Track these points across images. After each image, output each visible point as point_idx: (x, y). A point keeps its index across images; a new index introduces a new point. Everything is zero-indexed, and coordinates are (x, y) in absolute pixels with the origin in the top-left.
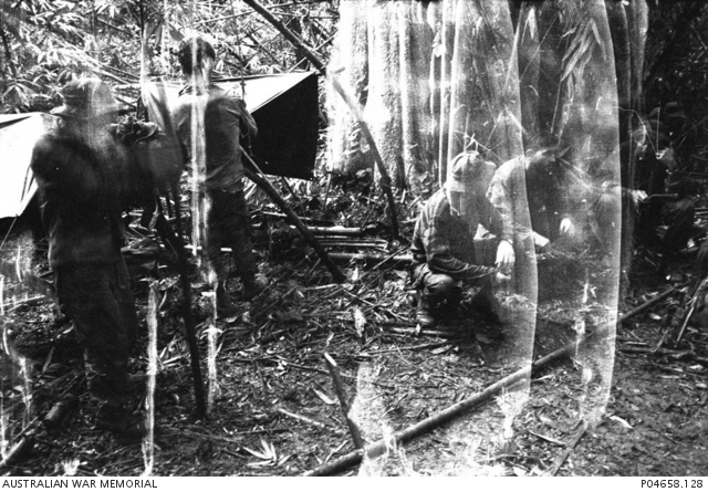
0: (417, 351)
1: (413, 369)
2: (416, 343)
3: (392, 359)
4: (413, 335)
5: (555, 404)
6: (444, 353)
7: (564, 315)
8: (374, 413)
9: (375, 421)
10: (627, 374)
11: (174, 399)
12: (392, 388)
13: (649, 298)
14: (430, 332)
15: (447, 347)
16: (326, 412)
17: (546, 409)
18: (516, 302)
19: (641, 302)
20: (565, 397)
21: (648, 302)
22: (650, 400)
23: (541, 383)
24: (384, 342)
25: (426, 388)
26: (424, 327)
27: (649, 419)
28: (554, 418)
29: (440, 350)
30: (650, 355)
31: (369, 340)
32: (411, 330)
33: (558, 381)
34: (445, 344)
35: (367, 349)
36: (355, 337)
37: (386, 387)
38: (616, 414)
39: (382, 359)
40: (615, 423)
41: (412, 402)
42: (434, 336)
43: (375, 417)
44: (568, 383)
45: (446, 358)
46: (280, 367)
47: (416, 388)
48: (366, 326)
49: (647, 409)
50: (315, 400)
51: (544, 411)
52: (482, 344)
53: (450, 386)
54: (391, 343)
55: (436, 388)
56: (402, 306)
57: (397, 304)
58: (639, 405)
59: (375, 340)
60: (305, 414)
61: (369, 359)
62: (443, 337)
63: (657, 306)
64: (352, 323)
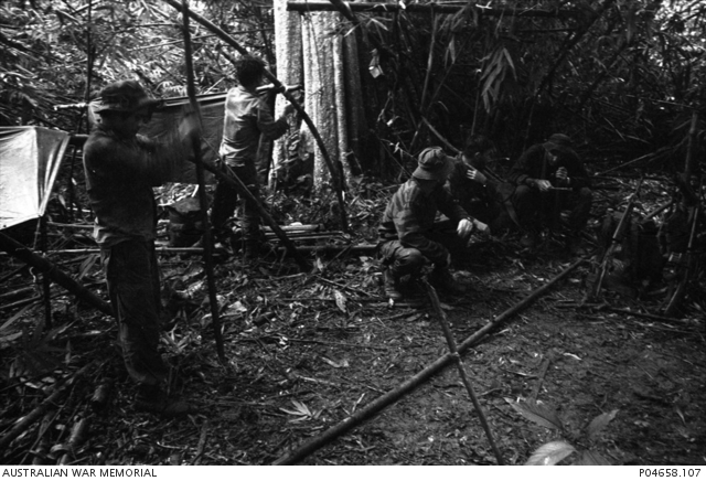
0: (394, 320)
1: (397, 334)
2: (392, 314)
3: (376, 328)
4: (388, 308)
5: (519, 349)
6: (416, 320)
7: (503, 284)
8: (378, 371)
9: (381, 376)
10: (565, 323)
11: (199, 376)
12: (385, 350)
13: (564, 267)
14: (401, 304)
15: (418, 315)
16: (336, 374)
17: (513, 354)
18: (462, 277)
19: (560, 271)
20: (524, 344)
21: (564, 271)
22: (588, 341)
23: (501, 335)
24: (366, 315)
25: (413, 347)
26: (395, 301)
27: (592, 353)
28: (520, 359)
29: (413, 318)
30: (578, 309)
31: (352, 314)
32: (385, 304)
33: (515, 333)
34: (416, 313)
35: (353, 322)
36: (340, 313)
37: (380, 350)
38: (567, 351)
39: (369, 328)
40: (569, 357)
41: (405, 360)
42: (405, 307)
43: (381, 373)
44: (523, 333)
45: (419, 324)
46: (282, 343)
47: (405, 348)
48: (346, 303)
49: (587, 346)
50: (324, 366)
51: (512, 356)
52: (446, 310)
53: (431, 344)
54: (371, 316)
55: (420, 346)
56: (370, 285)
57: (365, 285)
58: (581, 344)
59: (356, 315)
60: (320, 377)
61: (358, 329)
62: (413, 308)
63: (572, 273)
64: (334, 302)
